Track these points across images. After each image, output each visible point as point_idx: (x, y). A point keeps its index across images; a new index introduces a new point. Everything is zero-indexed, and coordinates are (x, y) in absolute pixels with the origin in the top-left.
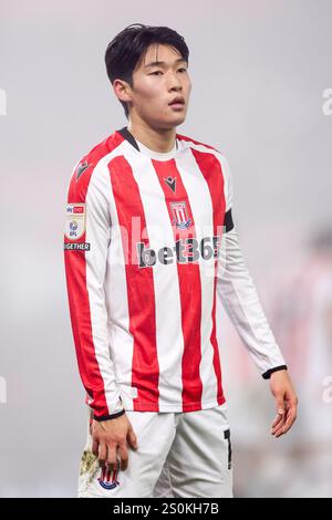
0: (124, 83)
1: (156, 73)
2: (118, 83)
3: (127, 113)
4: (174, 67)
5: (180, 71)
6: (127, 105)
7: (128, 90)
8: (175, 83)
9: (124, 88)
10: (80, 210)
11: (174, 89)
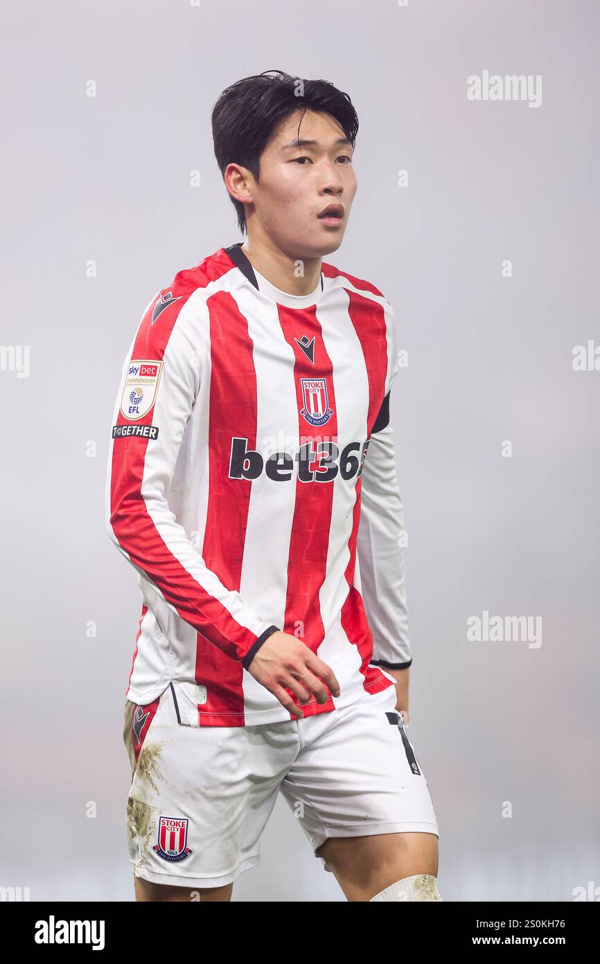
0: (244, 170)
1: (301, 160)
2: (232, 169)
3: (242, 221)
4: (332, 152)
5: (342, 160)
6: (244, 210)
7: (250, 183)
8: (331, 180)
9: (241, 179)
10: (150, 372)
11: (328, 191)
